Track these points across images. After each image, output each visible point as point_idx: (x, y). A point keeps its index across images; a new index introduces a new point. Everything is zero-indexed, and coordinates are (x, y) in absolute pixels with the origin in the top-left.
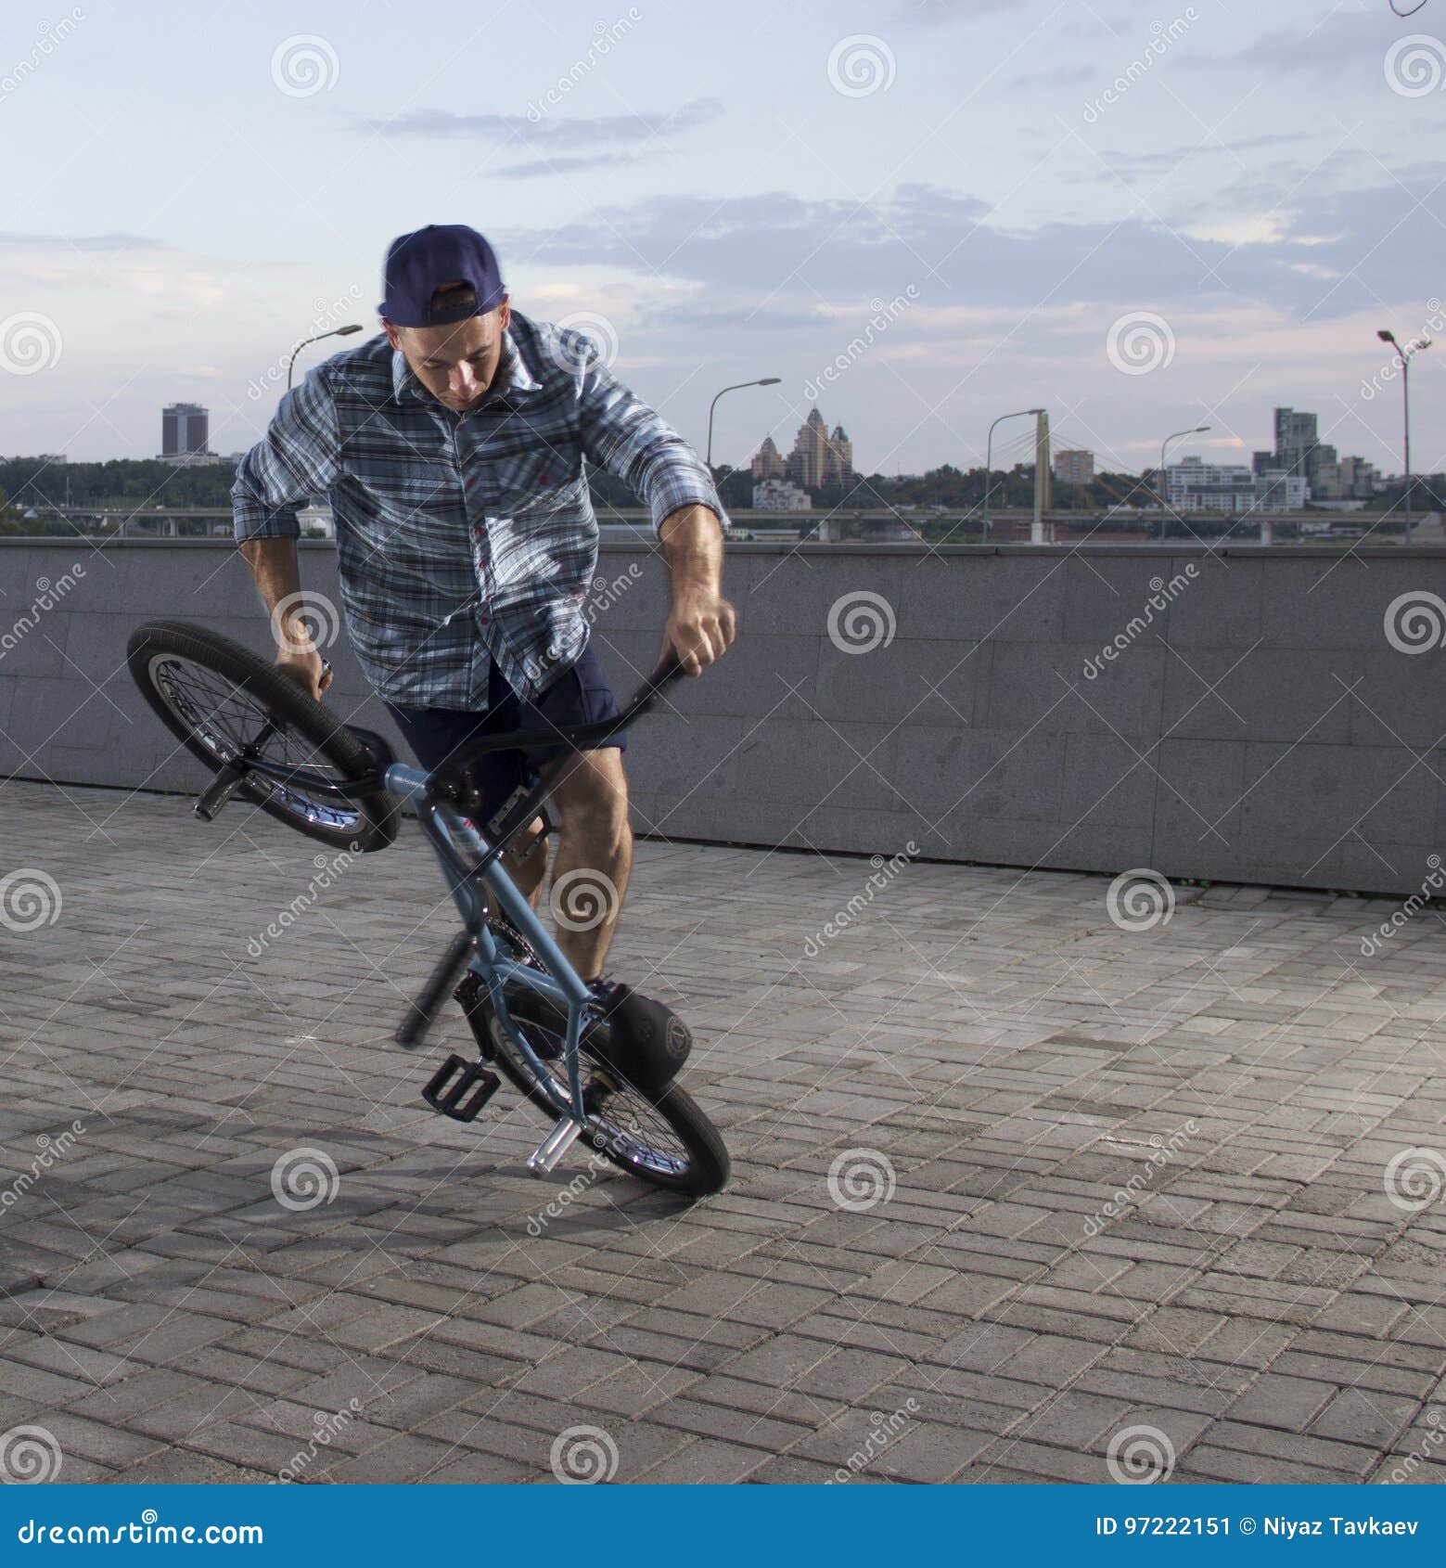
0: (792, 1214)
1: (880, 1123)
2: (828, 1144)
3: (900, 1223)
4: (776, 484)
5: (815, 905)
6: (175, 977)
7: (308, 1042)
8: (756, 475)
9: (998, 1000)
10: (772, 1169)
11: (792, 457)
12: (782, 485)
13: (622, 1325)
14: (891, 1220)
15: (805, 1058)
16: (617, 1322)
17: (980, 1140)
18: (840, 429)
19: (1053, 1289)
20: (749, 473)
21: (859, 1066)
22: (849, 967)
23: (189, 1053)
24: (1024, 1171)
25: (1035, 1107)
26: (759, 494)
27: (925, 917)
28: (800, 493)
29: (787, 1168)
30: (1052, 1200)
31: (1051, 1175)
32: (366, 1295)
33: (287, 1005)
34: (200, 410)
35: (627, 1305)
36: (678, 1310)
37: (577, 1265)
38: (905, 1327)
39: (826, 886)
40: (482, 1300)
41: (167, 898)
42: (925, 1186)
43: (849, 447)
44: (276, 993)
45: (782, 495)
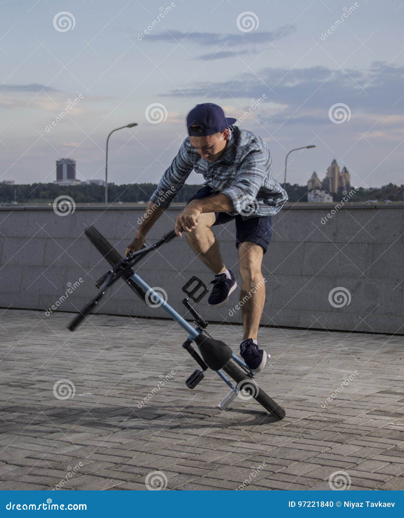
0: (262, 448)
1: (304, 419)
2: (283, 426)
3: (303, 451)
4: (318, 191)
5: (298, 347)
6: (39, 375)
7: (89, 395)
8: (309, 188)
9: (363, 379)
10: (258, 433)
11: (324, 180)
12: (320, 192)
13: (191, 483)
14: (300, 450)
15: (281, 398)
16: (189, 482)
17: (342, 424)
18: (345, 168)
19: (356, 471)
20: (306, 187)
21: (301, 400)
22: (307, 368)
23: (40, 400)
24: (355, 434)
25: (367, 414)
26: (310, 196)
27: (341, 351)
28: (328, 196)
29: (265, 433)
30: (363, 443)
31: (366, 435)
32: (95, 475)
33: (82, 383)
34: (72, 161)
35: (193, 477)
36: (212, 478)
37: (177, 465)
38: (297, 483)
39: (305, 340)
40: (139, 476)
41: (41, 348)
42: (317, 439)
43: (349, 176)
44: (78, 379)
45: (320, 196)
